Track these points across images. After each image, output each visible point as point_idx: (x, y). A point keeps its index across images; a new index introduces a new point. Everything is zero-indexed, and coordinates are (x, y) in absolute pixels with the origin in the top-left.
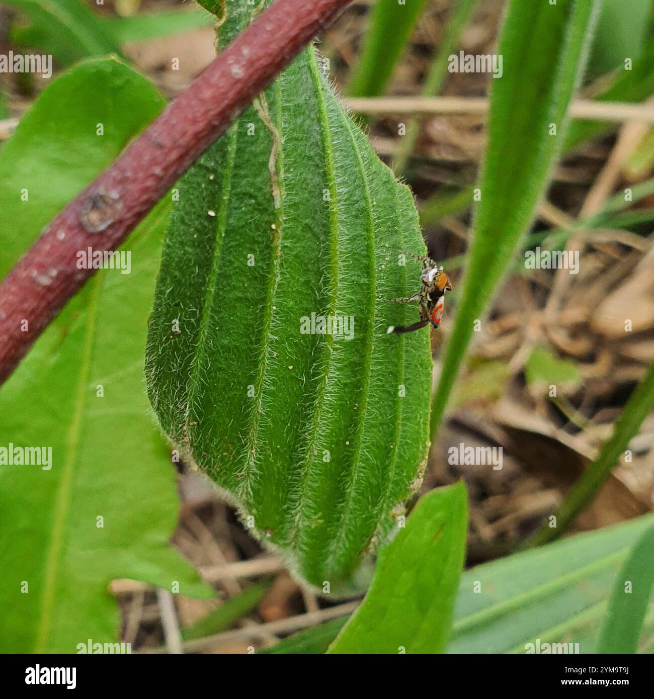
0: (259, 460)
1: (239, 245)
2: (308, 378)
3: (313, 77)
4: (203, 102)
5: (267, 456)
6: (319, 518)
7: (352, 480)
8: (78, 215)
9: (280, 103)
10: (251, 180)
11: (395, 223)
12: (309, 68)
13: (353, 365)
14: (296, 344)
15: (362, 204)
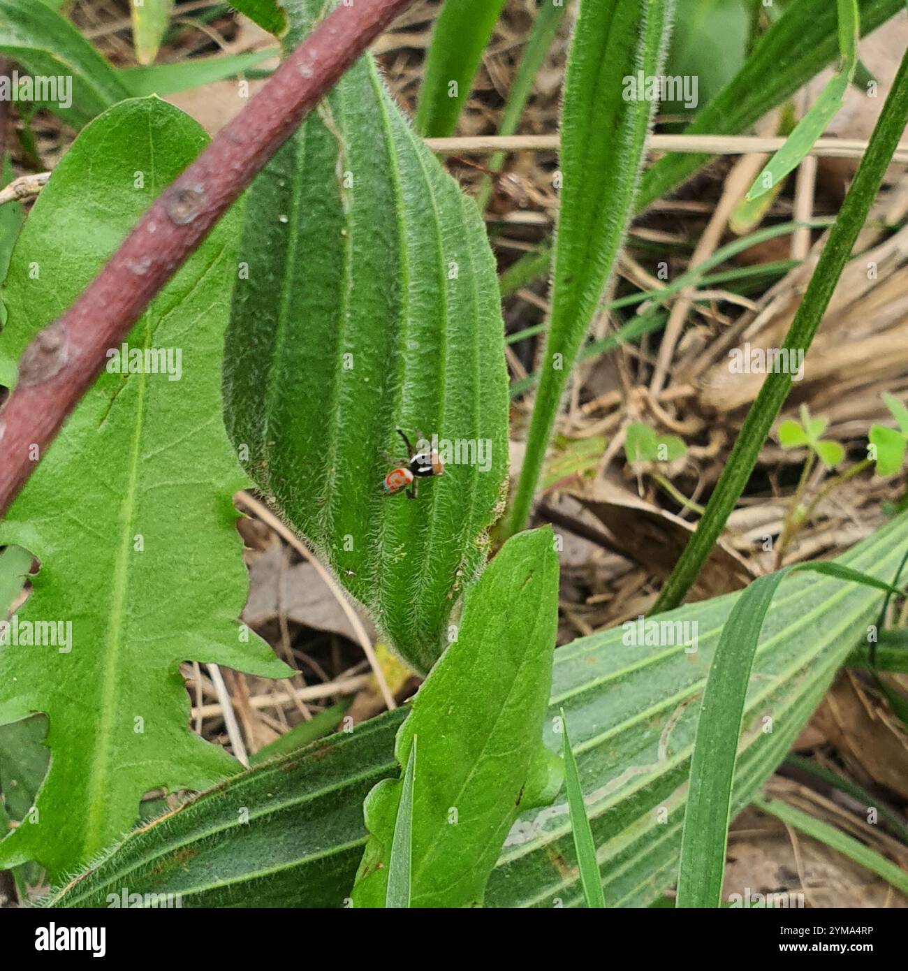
0: (339, 479)
1: (311, 252)
2: (385, 388)
3: (374, 86)
4: (276, 100)
5: (347, 477)
6: (402, 551)
7: (433, 502)
8: (166, 210)
9: (345, 110)
10: (319, 185)
11: (462, 234)
12: (370, 78)
13: (427, 378)
14: (371, 355)
15: (428, 212)
